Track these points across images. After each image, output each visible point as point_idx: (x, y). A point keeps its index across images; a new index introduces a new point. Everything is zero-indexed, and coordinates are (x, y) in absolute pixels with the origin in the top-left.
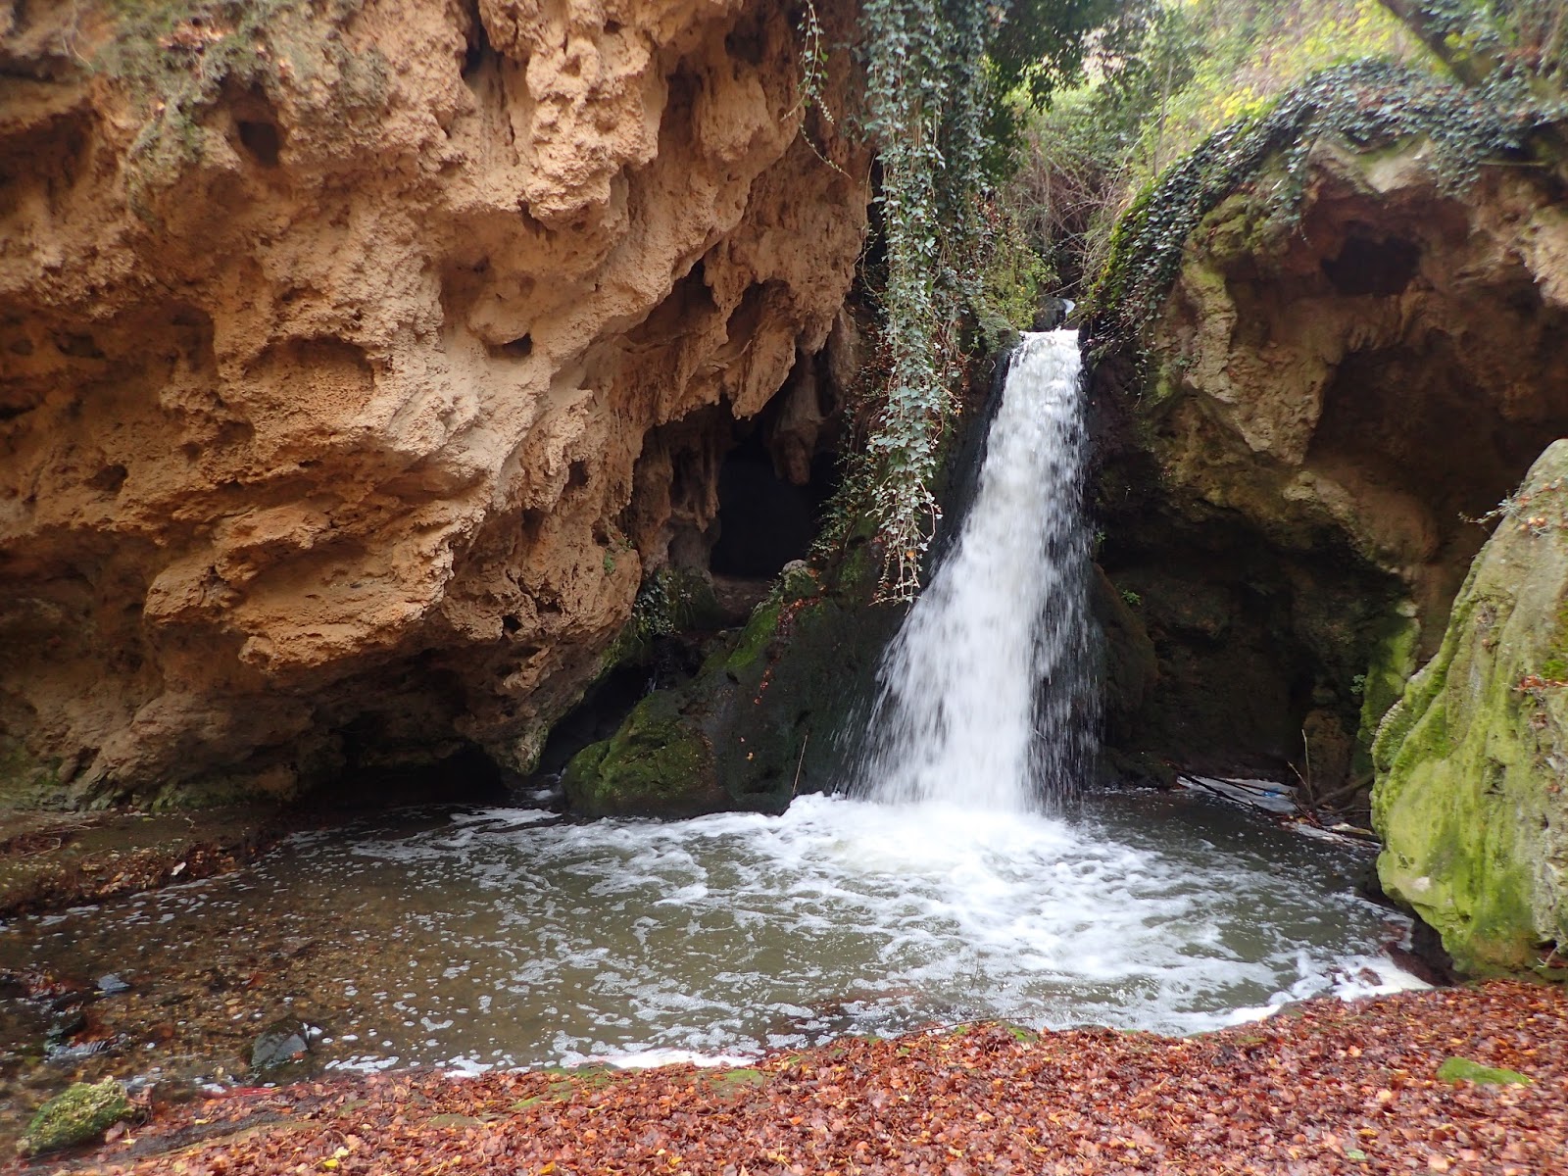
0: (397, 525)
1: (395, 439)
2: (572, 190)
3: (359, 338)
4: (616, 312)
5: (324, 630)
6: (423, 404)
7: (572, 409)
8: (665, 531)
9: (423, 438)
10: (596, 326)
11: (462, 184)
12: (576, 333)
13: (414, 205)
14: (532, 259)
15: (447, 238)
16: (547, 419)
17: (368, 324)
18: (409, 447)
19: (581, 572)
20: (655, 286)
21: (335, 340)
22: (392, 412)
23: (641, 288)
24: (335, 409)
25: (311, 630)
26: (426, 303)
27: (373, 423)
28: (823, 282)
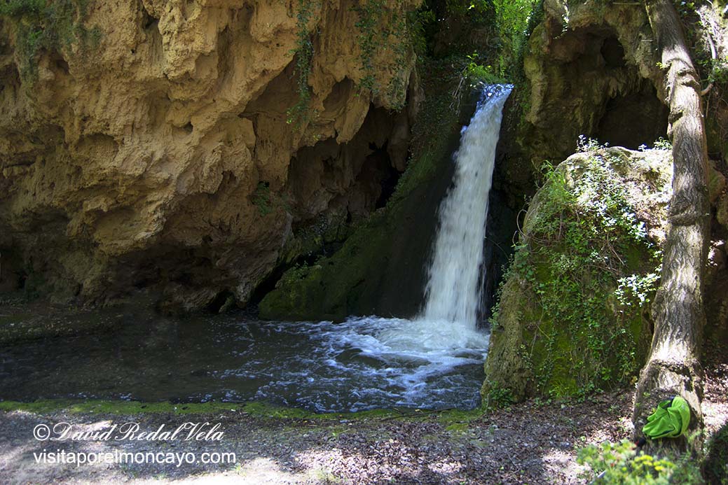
0: (140, 202)
1: (126, 170)
2: (177, 68)
3: (110, 133)
4: (223, 110)
5: (119, 242)
6: (137, 155)
7: (214, 151)
8: (327, 194)
9: (136, 169)
10: (216, 117)
11: (142, 70)
12: (209, 120)
13: (124, 80)
14: (178, 94)
15: (142, 90)
16: (204, 155)
17: (111, 128)
18: (131, 173)
19: (241, 217)
20: (235, 98)
21: (101, 134)
22: (122, 160)
23: (230, 100)
24: (104, 160)
25: (115, 242)
26: (139, 115)
27: (116, 164)
28: (376, 77)
